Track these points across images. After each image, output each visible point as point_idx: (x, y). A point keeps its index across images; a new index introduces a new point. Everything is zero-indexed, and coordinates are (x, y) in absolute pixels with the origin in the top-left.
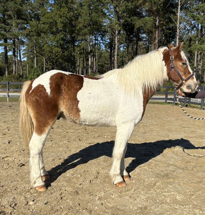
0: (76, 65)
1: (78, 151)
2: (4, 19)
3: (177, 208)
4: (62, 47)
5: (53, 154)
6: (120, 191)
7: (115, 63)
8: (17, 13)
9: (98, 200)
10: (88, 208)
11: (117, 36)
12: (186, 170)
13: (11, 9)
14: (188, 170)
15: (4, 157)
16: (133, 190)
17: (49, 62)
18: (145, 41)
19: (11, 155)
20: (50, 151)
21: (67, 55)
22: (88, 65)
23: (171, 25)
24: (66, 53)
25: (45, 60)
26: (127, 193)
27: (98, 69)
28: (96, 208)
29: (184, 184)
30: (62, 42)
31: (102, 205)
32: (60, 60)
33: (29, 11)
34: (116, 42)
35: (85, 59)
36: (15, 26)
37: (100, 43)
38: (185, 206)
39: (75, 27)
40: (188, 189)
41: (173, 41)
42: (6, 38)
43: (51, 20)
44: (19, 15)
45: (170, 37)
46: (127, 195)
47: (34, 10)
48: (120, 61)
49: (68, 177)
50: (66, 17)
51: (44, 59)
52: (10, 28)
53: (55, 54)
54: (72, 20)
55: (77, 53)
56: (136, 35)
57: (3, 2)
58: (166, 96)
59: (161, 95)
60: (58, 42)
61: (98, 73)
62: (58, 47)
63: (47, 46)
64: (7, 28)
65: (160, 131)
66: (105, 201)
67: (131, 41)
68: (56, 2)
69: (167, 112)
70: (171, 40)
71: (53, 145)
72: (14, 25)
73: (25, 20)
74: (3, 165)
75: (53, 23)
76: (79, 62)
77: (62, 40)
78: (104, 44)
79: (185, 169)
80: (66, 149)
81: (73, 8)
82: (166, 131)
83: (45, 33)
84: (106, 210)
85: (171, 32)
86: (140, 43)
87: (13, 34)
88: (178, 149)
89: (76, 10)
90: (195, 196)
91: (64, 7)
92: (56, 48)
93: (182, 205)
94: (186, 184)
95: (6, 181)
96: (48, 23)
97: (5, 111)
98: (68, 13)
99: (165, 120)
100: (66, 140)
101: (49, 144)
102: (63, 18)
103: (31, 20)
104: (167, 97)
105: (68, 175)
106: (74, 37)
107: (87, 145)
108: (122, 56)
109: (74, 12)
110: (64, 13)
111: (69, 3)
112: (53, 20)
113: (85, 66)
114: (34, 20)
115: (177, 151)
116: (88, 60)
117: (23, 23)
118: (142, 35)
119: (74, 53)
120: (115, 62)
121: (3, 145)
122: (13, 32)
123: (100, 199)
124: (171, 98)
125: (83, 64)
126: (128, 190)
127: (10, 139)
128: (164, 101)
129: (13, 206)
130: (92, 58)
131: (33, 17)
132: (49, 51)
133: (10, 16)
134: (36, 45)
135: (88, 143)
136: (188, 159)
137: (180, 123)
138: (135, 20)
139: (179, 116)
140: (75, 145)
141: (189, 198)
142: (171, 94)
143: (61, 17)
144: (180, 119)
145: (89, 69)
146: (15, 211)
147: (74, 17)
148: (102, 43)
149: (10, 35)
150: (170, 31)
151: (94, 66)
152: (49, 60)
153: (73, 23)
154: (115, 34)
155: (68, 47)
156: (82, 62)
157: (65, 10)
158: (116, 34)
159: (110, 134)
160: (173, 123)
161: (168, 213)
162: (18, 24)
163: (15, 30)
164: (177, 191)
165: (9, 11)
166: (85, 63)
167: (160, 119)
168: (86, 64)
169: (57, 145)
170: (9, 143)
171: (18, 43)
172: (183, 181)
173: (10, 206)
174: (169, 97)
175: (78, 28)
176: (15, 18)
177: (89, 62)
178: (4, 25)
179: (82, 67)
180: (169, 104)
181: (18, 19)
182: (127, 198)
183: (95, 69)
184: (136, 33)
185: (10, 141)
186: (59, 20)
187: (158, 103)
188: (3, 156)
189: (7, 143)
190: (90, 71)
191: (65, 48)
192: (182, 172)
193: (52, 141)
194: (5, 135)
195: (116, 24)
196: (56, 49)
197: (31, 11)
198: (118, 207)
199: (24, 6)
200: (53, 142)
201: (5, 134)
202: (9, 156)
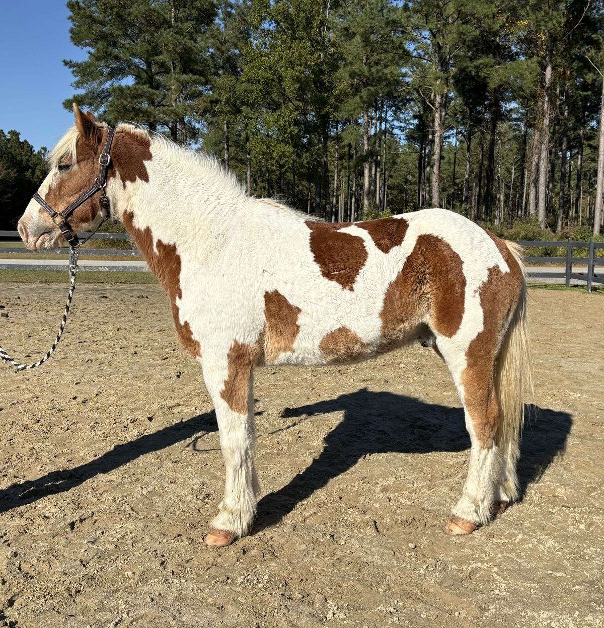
0: (331, 187)
1: (335, 397)
2: (150, 74)
3: (554, 511)
4: (295, 141)
5: (279, 401)
6: (430, 476)
7: (434, 180)
8: (182, 58)
9: (382, 491)
10: (359, 505)
11: (438, 111)
12: (589, 440)
13: (168, 49)
14: (594, 440)
15: (171, 405)
16: (460, 476)
17: (260, 180)
18: (516, 120)
19: (186, 401)
20: (273, 396)
21: (308, 163)
22: (361, 186)
23: (590, 77)
24: (306, 157)
25: (251, 176)
26: (446, 481)
27: (387, 197)
28: (377, 505)
29: (578, 467)
30: (295, 130)
31: (389, 501)
32: (290, 175)
33: (211, 50)
34: (436, 125)
35: (354, 171)
36: (176, 90)
37: (393, 129)
38: (572, 509)
39: (329, 89)
40: (585, 477)
41: (593, 118)
42: (155, 121)
43: (269, 75)
44: (186, 62)
45: (585, 108)
46: (446, 485)
47: (224, 48)
48: (449, 176)
49: (314, 447)
50: (306, 64)
51: (248, 173)
52: (165, 96)
53: (278, 162)
54: (322, 72)
55: (334, 157)
56: (490, 106)
57: (147, 31)
58: (569, 268)
59: (558, 266)
60: (286, 129)
61: (386, 208)
62: (286, 143)
63: (257, 139)
64: (155, 97)
65: (540, 354)
66: (397, 494)
67: (477, 121)
68: (281, 27)
69: (565, 310)
70: (588, 116)
71: (279, 383)
72: (173, 88)
73: (202, 74)
74: (171, 421)
75: (273, 80)
76: (338, 179)
77: (295, 125)
78: (402, 129)
79: (589, 437)
80: (308, 392)
81: (324, 42)
82: (557, 354)
83: (252, 106)
84: (398, 511)
85: (588, 95)
86: (502, 127)
87: (172, 112)
88: (579, 395)
89: (334, 45)
90: (599, 492)
91: (301, 39)
92: (282, 145)
93: (566, 506)
94: (584, 468)
95: (183, 453)
96: (259, 81)
97: (158, 305)
98: (312, 55)
99: (557, 330)
100: (308, 371)
101: (269, 379)
102: (298, 68)
103: (216, 74)
104: (571, 270)
105: (315, 444)
106: (328, 114)
107: (357, 384)
108: (452, 161)
109: (327, 51)
110: (300, 55)
111: (313, 28)
112: (274, 75)
113: (354, 189)
114: (224, 74)
115: (575, 400)
116: (361, 174)
117: (196, 82)
118: (507, 106)
119: (326, 157)
120: (435, 178)
121: (165, 381)
122: (172, 106)
123: (385, 490)
124: (582, 274)
125: (349, 186)
126: (447, 477)
127: (179, 368)
128: (562, 281)
129: (202, 497)
130: (374, 169)
131: (223, 68)
132: (264, 153)
133: (162, 65)
134: (227, 137)
135: (359, 380)
136: (598, 417)
137: (596, 336)
138: (487, 65)
139: (596, 321)
140: (329, 382)
141: (584, 494)
142: (581, 261)
143: (292, 65)
144: (599, 327)
145: (365, 198)
146: (207, 506)
147: (327, 63)
148: (397, 127)
149: (165, 113)
150: (585, 93)
151: (378, 189)
152: (260, 176)
153: (325, 79)
154: (433, 105)
155: (310, 142)
156: (347, 178)
157: (303, 47)
158: (437, 105)
159: (414, 361)
160: (579, 337)
161: (533, 520)
162: (183, 85)
163: (176, 102)
164: (558, 481)
165: (161, 53)
166: (354, 182)
167: (545, 328)
168: (357, 185)
169: (287, 383)
170: (178, 376)
171: (182, 134)
172: (578, 461)
173: (197, 497)
174: (575, 270)
175: (336, 92)
176: (178, 70)
177: (363, 179)
178: (150, 89)
179: (347, 191)
180: (575, 288)
181: (184, 71)
182: (446, 489)
183: (380, 198)
184: (490, 100)
185: (180, 373)
186: (288, 75)
187: (546, 287)
188: (170, 403)
189: (175, 378)
190: (366, 202)
191: (304, 146)
192: (577, 444)
193: (275, 373)
194: (168, 360)
195: (436, 79)
196: (282, 147)
197: (218, 49)
198: (423, 506)
199: (199, 39)
200: (278, 376)
201: (167, 358)
202: (182, 403)
